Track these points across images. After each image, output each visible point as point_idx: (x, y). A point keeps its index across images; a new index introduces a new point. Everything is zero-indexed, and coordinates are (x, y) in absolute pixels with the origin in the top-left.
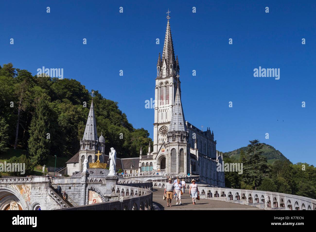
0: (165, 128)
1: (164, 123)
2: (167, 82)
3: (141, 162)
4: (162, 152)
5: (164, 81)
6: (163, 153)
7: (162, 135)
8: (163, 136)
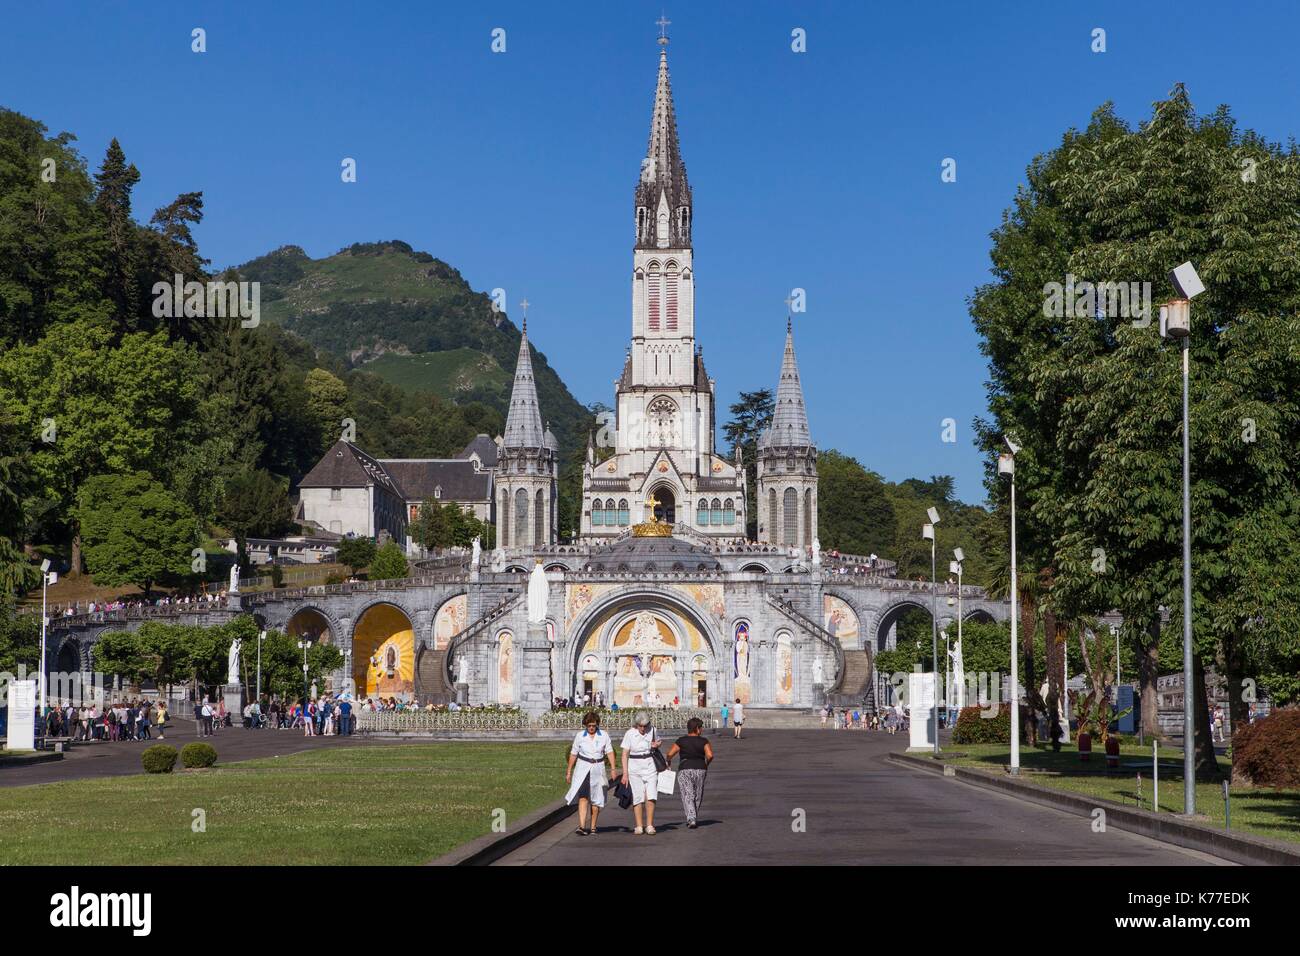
0: (667, 402)
1: (663, 388)
2: (672, 263)
3: (589, 498)
4: (661, 473)
5: (663, 257)
6: (664, 477)
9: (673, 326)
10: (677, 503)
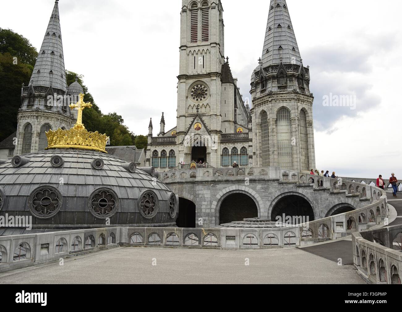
0: (201, 86)
1: (199, 76)
2: (205, 2)
3: (149, 150)
4: (196, 131)
6: (198, 133)
7: (194, 98)
8: (197, 100)
9: (206, 38)
10: (207, 152)
